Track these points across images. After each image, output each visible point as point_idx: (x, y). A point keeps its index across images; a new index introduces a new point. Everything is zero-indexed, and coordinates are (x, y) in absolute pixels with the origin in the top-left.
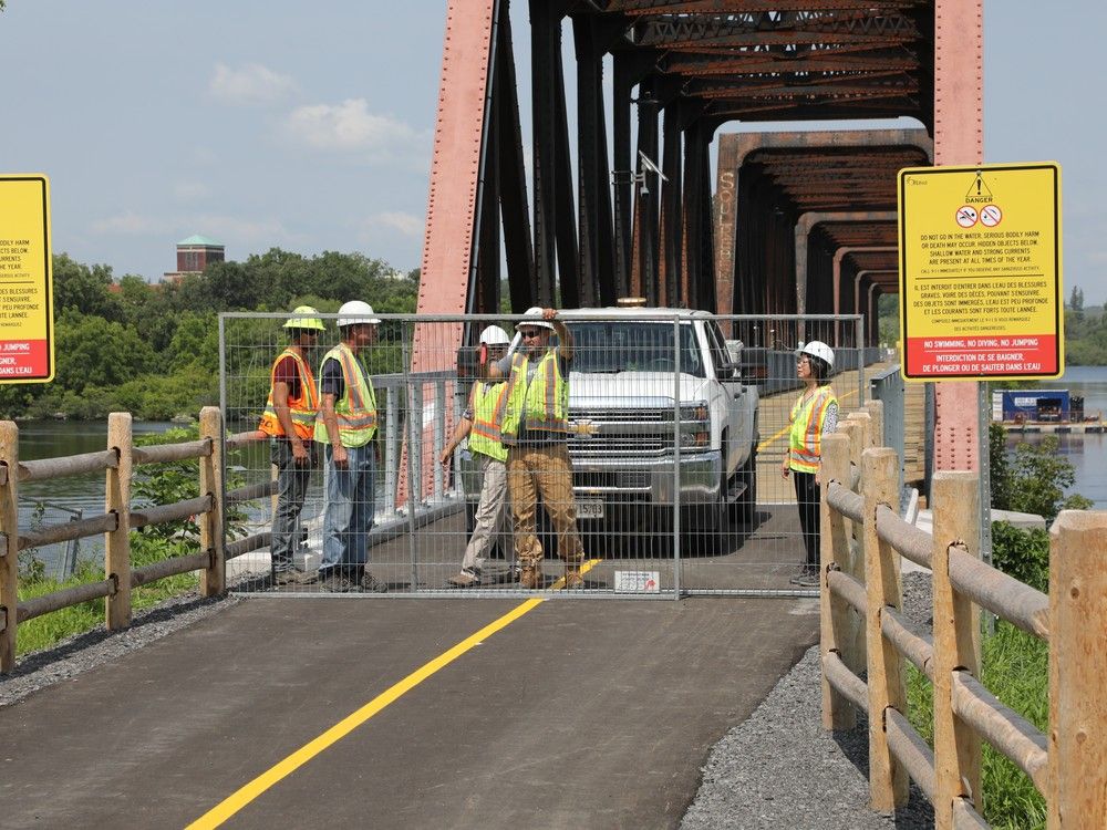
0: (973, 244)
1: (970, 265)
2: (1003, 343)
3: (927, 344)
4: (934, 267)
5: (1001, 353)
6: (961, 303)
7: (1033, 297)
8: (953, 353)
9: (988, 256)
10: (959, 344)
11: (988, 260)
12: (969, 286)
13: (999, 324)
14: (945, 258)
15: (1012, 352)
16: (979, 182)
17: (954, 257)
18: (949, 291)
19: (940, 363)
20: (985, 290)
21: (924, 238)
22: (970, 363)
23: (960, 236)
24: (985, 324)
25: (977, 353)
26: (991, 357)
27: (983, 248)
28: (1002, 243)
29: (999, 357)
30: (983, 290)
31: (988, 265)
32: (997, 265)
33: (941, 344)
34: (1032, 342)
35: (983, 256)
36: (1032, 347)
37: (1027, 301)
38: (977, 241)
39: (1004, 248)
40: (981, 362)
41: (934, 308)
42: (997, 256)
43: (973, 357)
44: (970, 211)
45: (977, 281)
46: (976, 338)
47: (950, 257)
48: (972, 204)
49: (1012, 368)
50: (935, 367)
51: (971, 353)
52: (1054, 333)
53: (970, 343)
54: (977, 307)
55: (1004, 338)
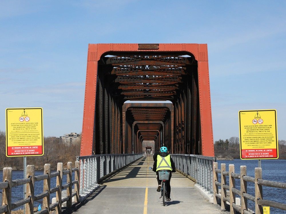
0: (256, 128)
1: (256, 133)
2: (264, 150)
3: (246, 151)
4: (247, 133)
5: (264, 153)
6: (254, 141)
7: (271, 140)
8: (252, 153)
9: (260, 131)
10: (254, 151)
11: (260, 132)
12: (256, 137)
13: (263, 146)
14: (250, 131)
15: (266, 153)
16: (258, 114)
17: (252, 131)
18: (251, 139)
19: (249, 155)
20: (260, 138)
21: (245, 126)
22: (257, 155)
23: (253, 126)
24: (260, 146)
25: (258, 153)
26: (261, 154)
27: (259, 129)
28: (263, 128)
29: (263, 154)
30: (259, 138)
31: (260, 133)
32: (262, 133)
33: (250, 151)
34: (271, 150)
35: (259, 130)
36: (271, 151)
37: (270, 141)
38: (257, 127)
39: (264, 129)
40: (259, 155)
41: (248, 142)
42: (262, 131)
43: (257, 154)
44: (256, 120)
45: (258, 136)
46: (258, 149)
47: (251, 131)
48: (256, 119)
49: (266, 156)
50: (248, 156)
51: (257, 153)
52: (276, 148)
53: (257, 151)
54: (258, 142)
55: (264, 149)
